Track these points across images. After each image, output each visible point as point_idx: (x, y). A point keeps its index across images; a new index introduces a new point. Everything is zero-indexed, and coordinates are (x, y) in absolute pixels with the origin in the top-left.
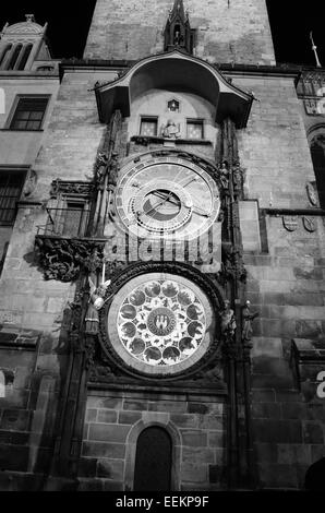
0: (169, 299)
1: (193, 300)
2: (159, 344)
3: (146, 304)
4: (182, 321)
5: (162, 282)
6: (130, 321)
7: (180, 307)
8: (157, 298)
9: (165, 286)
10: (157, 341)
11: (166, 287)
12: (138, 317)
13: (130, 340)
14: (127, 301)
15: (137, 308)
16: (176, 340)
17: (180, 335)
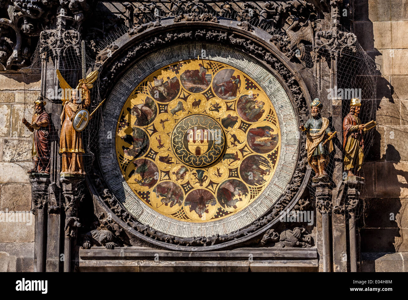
0: (197, 186)
1: (153, 196)
2: (191, 99)
3: (237, 164)
4: (163, 153)
5: (220, 213)
6: (255, 125)
7: (174, 177)
8: (220, 181)
9: (213, 209)
10: (196, 104)
11: (210, 207)
12: (243, 137)
13: (242, 91)
14: (273, 158)
15: (249, 152)
16: (164, 116)
17: (159, 127)
